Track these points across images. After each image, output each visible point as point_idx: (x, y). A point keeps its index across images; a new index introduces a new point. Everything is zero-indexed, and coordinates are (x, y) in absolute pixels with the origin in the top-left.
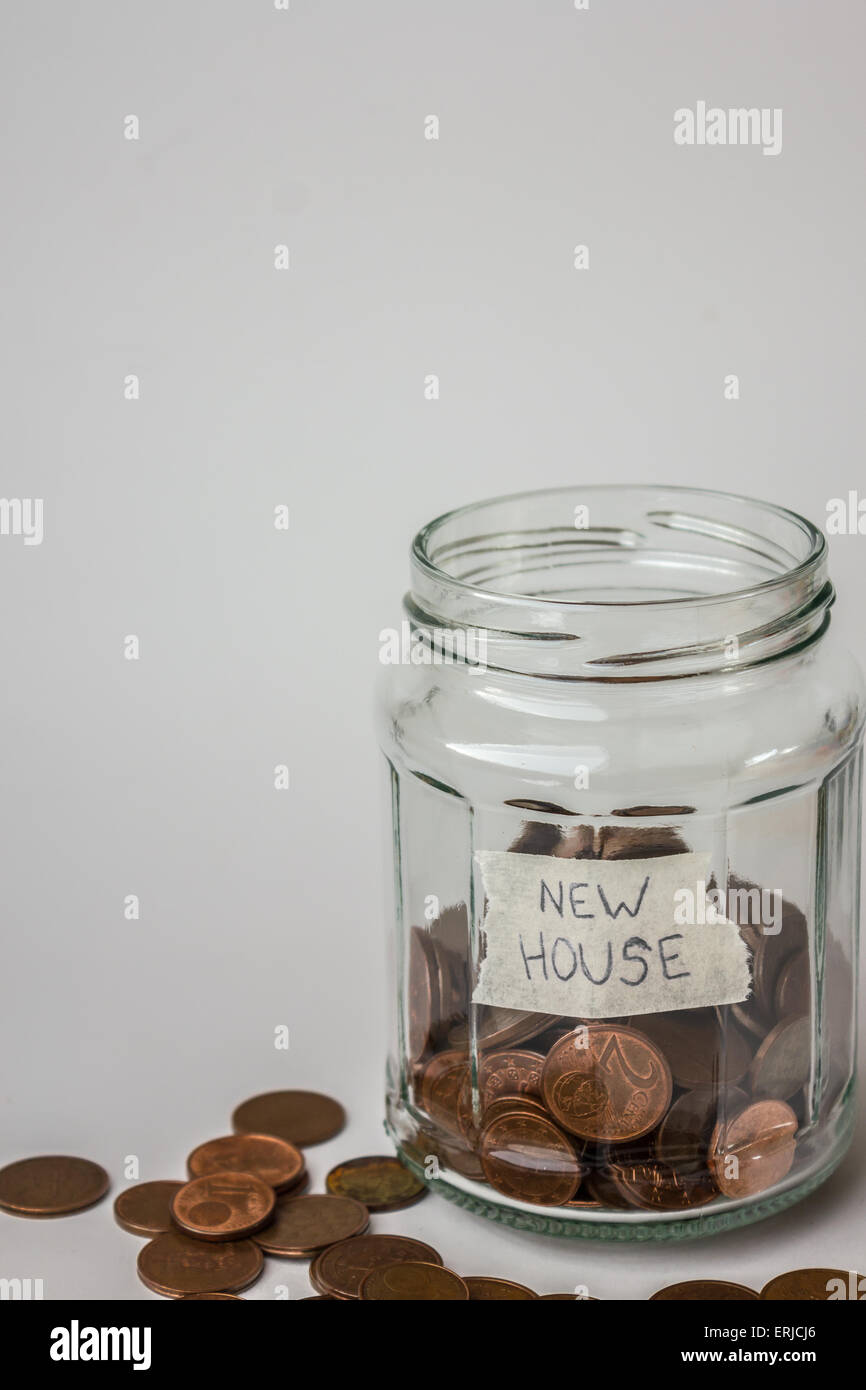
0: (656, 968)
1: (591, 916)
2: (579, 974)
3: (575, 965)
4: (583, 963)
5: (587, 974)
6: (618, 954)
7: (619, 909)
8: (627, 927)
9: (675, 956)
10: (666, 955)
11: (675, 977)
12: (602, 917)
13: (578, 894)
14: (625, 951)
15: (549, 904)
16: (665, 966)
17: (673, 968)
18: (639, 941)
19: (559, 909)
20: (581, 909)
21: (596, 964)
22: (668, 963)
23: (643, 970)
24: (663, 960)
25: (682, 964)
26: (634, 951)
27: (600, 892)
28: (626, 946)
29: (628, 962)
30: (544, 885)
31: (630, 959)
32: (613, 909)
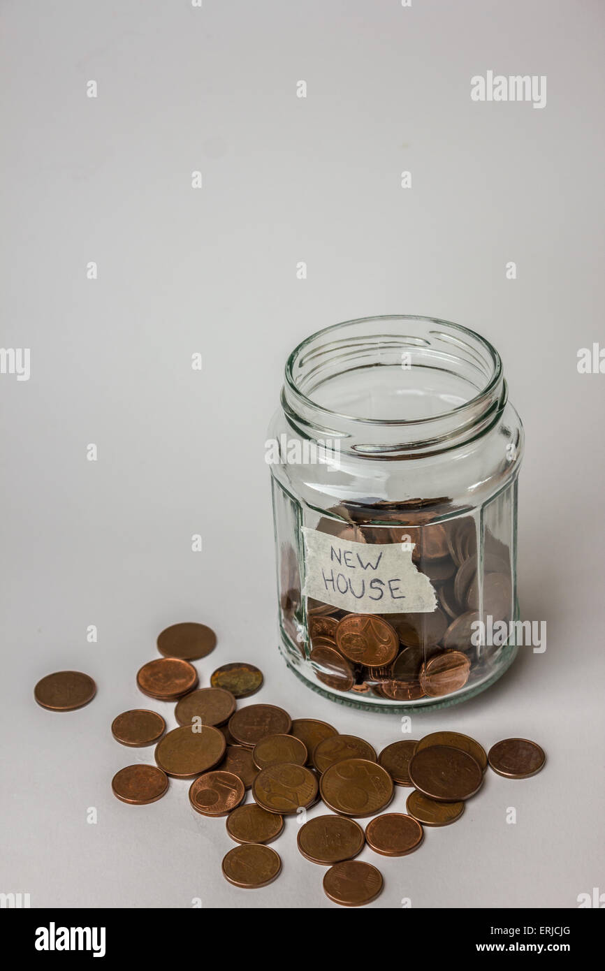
0: (387, 593)
1: (354, 567)
2: (349, 592)
3: (347, 587)
4: (351, 587)
5: (353, 593)
6: (367, 585)
7: (368, 565)
8: (372, 574)
9: (397, 589)
10: (393, 588)
11: (397, 598)
12: (359, 568)
13: (348, 556)
14: (371, 584)
15: (335, 558)
16: (392, 593)
17: (396, 594)
18: (378, 581)
19: (340, 561)
20: (349, 563)
21: (357, 588)
22: (393, 591)
23: (380, 594)
24: (391, 590)
25: (401, 592)
26: (375, 585)
27: (358, 556)
28: (372, 582)
30: (332, 549)
31: (374, 588)
32: (365, 565)
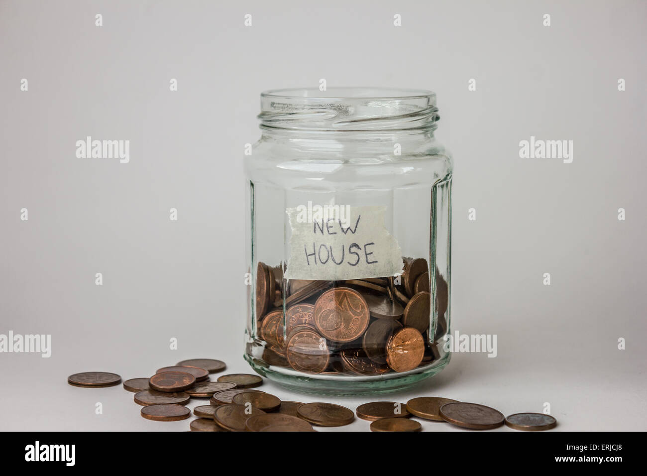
0: (363, 258)
1: (335, 233)
2: (330, 260)
3: (328, 256)
4: (332, 255)
5: (333, 260)
6: (347, 251)
8: (351, 238)
9: (372, 253)
10: (368, 252)
11: (371, 263)
12: (340, 233)
13: (330, 224)
14: (350, 249)
15: (318, 230)
16: (367, 257)
17: (370, 259)
18: (356, 245)
20: (331, 230)
21: (338, 256)
22: (368, 256)
23: (357, 259)
24: (366, 254)
25: (374, 257)
26: (354, 249)
28: (350, 247)
29: (351, 254)
31: (352, 253)
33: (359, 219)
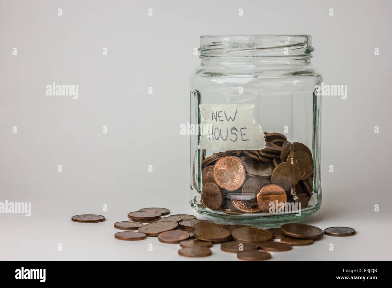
0: (239, 137)
1: (223, 121)
2: (220, 137)
3: (219, 135)
4: (221, 134)
5: (222, 138)
6: (229, 132)
7: (230, 118)
8: (231, 124)
9: (245, 134)
10: (243, 134)
11: (245, 140)
12: (225, 121)
13: (220, 114)
15: (214, 118)
17: (245, 137)
18: (235, 129)
19: (216, 119)
20: (221, 119)
21: (224, 135)
22: (243, 136)
23: (236, 137)
24: (242, 135)
25: (247, 137)
26: (234, 131)
27: (225, 113)
28: (231, 130)
30: (213, 113)
31: (233, 134)
32: (228, 118)
33: (236, 112)
